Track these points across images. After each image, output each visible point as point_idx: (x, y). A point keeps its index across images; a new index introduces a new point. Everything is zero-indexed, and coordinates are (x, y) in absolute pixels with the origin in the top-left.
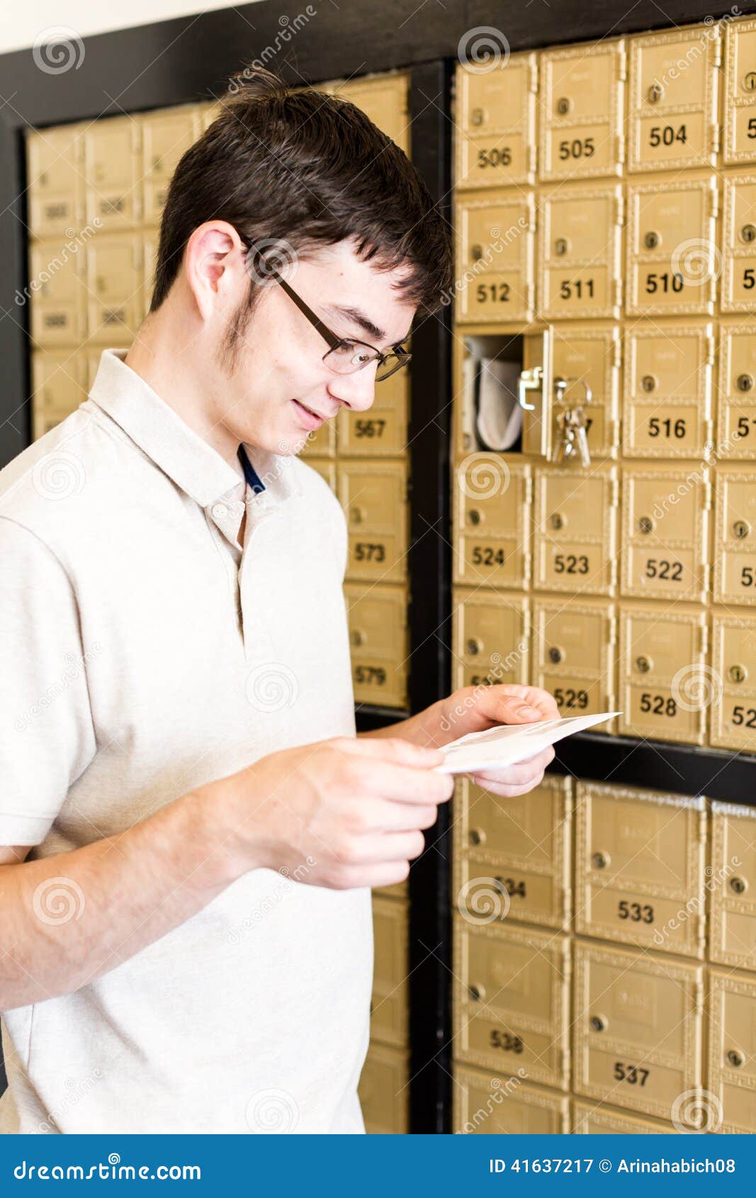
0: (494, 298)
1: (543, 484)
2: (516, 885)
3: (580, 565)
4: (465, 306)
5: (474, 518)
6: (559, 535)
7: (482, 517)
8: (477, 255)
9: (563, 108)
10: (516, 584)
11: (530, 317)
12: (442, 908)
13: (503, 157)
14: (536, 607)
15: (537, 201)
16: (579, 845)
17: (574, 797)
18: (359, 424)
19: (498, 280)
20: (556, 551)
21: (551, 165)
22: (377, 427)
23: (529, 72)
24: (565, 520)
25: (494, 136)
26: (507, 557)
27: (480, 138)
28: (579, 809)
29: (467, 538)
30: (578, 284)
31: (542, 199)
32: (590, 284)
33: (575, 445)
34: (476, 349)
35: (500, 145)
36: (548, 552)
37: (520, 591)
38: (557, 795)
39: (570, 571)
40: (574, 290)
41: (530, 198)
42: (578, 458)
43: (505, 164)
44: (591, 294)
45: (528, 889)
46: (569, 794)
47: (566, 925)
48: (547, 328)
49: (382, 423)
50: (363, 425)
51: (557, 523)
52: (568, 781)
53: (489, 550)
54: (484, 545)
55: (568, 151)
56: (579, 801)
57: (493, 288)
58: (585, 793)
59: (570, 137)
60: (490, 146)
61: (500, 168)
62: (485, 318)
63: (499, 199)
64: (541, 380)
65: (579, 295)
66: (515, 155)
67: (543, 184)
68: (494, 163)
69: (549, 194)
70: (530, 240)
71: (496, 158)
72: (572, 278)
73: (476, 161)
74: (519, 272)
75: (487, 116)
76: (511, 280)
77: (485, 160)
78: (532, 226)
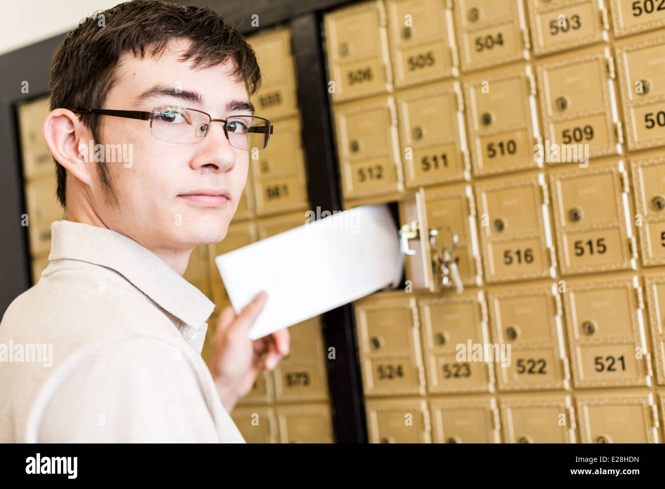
0: (371, 176)
4: (349, 185)
8: (354, 147)
9: (407, 34)
11: (400, 187)
13: (366, 75)
15: (396, 104)
19: (373, 164)
21: (403, 75)
23: (378, 12)
27: (347, 63)
30: (435, 159)
31: (399, 101)
32: (444, 157)
35: (363, 66)
40: (432, 163)
41: (390, 102)
43: (368, 80)
44: (446, 163)
57: (370, 170)
59: (415, 53)
60: (355, 68)
61: (364, 83)
63: (368, 105)
65: (437, 165)
66: (375, 72)
67: (398, 90)
68: (360, 80)
69: (403, 96)
70: (394, 131)
71: (361, 76)
72: (430, 154)
73: (346, 80)
74: (388, 156)
75: (351, 47)
76: (383, 163)
77: (353, 78)
78: (394, 121)
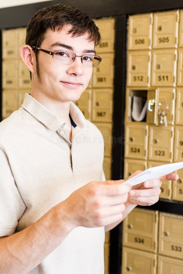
0: (139, 80)
1: (152, 131)
2: (142, 240)
3: (162, 153)
4: (130, 81)
5: (131, 140)
6: (156, 145)
7: (134, 139)
8: (134, 68)
9: (160, 29)
10: (143, 158)
11: (149, 85)
12: (119, 246)
13: (142, 42)
14: (149, 164)
15: (152, 54)
16: (160, 230)
17: (159, 217)
18: (98, 113)
19: (140, 75)
20: (155, 149)
21: (156, 44)
22: (103, 114)
23: (150, 19)
24: (158, 141)
25: (140, 36)
26: (141, 150)
27: (136, 36)
28: (160, 220)
29: (129, 145)
30: (164, 77)
31: (153, 53)
32: (167, 77)
33: (163, 121)
34: (132, 94)
35: (141, 38)
36: (153, 149)
37: (144, 160)
38: (154, 216)
39: (159, 155)
40: (162, 78)
41: (150, 53)
42: (164, 124)
43: (143, 44)
44: (167, 80)
45: (145, 241)
46: (157, 216)
47: (156, 251)
48: (157, 89)
49: (105, 113)
51: (156, 142)
52: (157, 212)
53: (136, 149)
54: (134, 147)
55: (161, 40)
56: (160, 218)
58: (162, 216)
59: (162, 37)
60: (138, 38)
61: (141, 44)
62: (136, 85)
63: (141, 53)
64: (155, 103)
65: (164, 79)
66: (146, 41)
67: (153, 49)
68: (139, 43)
69: (155, 52)
70: (149, 64)
71: (140, 42)
72: (162, 75)
73: (134, 42)
74: (146, 73)
75: (138, 30)
76: (144, 75)
77: (137, 42)
78: (150, 61)
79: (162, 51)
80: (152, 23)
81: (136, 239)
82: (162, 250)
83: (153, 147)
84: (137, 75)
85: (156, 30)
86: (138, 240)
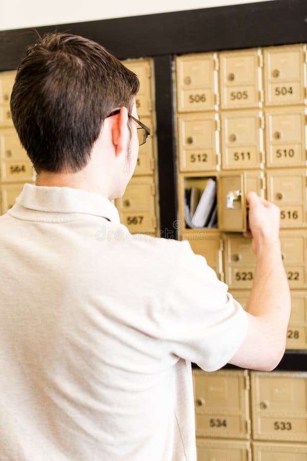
0: (199, 160)
2: (222, 422)
3: (248, 276)
6: (238, 264)
8: (190, 141)
9: (232, 78)
11: (218, 168)
13: (202, 98)
17: (250, 379)
18: (129, 219)
20: (236, 271)
21: (227, 102)
22: (139, 220)
24: (240, 256)
25: (197, 89)
27: (190, 89)
28: (253, 384)
30: (243, 154)
31: (223, 117)
32: (249, 154)
35: (200, 93)
36: (232, 272)
38: (242, 379)
41: (217, 117)
43: (203, 101)
44: (249, 158)
45: (227, 423)
46: (248, 378)
47: (248, 436)
48: (242, 173)
49: (142, 218)
50: (132, 219)
51: (236, 258)
55: (234, 96)
56: (253, 380)
57: (199, 156)
58: (255, 377)
59: (236, 90)
60: (194, 93)
61: (201, 103)
62: (196, 169)
64: (240, 196)
65: (243, 158)
66: (208, 97)
68: (197, 101)
70: (217, 135)
72: (240, 151)
73: (188, 100)
74: (213, 149)
75: (193, 80)
76: (208, 153)
77: (192, 99)
78: (219, 129)
79: (238, 113)
80: (217, 68)
81: (212, 421)
82: (259, 432)
83: (233, 267)
84: (196, 153)
85: (225, 80)
86: (217, 423)
